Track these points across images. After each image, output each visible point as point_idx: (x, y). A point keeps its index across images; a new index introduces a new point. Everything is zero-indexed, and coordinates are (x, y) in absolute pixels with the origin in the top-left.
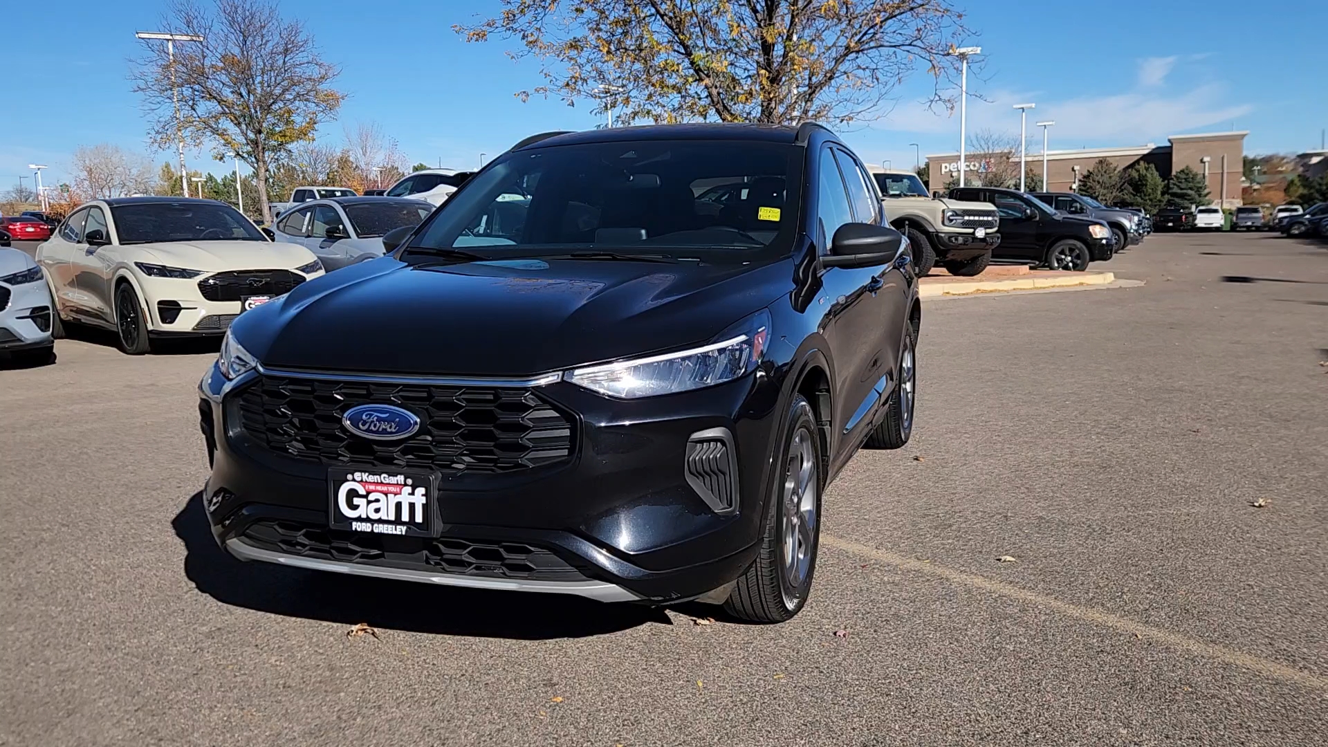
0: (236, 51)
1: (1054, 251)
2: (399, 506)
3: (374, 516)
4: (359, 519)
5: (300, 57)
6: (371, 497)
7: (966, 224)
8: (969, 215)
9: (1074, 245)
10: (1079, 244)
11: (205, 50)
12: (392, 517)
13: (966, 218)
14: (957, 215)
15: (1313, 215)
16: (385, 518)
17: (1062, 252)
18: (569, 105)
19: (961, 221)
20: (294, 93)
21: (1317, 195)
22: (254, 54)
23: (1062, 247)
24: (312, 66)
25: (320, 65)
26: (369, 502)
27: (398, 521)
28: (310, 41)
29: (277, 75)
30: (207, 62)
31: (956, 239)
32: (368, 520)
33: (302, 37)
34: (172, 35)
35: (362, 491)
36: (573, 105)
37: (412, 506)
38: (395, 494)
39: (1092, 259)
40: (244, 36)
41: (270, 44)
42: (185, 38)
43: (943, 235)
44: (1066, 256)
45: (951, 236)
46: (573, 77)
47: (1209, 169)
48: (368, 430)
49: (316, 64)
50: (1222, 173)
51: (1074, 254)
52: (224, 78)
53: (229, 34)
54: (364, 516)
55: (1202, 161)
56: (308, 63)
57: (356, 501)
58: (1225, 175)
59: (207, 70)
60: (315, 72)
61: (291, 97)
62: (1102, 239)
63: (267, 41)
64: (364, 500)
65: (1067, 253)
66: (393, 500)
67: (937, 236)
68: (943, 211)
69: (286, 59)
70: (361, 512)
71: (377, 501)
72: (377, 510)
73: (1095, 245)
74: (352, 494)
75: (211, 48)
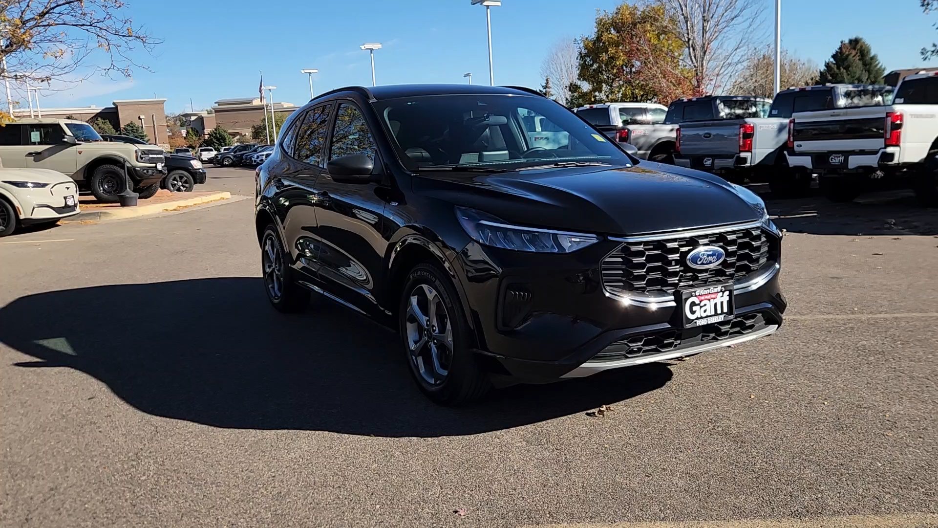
1: (169, 179)
2: (716, 305)
3: (704, 315)
4: (697, 318)
6: (702, 304)
7: (151, 161)
8: (152, 154)
9: (183, 174)
10: (186, 173)
12: (713, 313)
13: (151, 156)
14: (145, 154)
15: (235, 152)
16: (709, 314)
17: (175, 179)
19: (148, 158)
21: (215, 141)
23: (174, 176)
26: (701, 307)
27: (716, 314)
31: (147, 172)
32: (702, 318)
35: (697, 302)
37: (722, 303)
38: (714, 299)
39: (195, 183)
43: (139, 169)
44: (177, 181)
45: (143, 168)
47: (145, 124)
48: (702, 264)
50: (154, 126)
51: (183, 180)
54: (699, 316)
55: (139, 118)
57: (695, 308)
58: (156, 127)
62: (199, 169)
64: (699, 307)
65: (178, 180)
66: (713, 302)
67: (134, 169)
68: (136, 152)
70: (697, 315)
71: (705, 305)
72: (705, 311)
73: (196, 173)
74: (693, 304)
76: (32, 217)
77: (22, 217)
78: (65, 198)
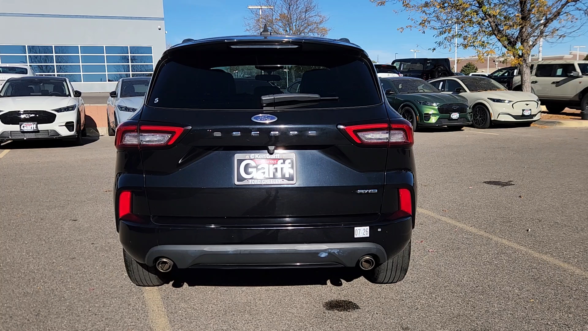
0: (286, 12)
5: (312, 14)
11: (273, 12)
18: (422, 33)
20: (309, 30)
22: (293, 12)
24: (317, 17)
25: (320, 16)
28: (317, 6)
29: (302, 22)
30: (274, 18)
33: (313, 4)
34: (261, 6)
36: (424, 33)
40: (289, 5)
41: (300, 8)
42: (266, 7)
46: (423, 20)
49: (319, 16)
52: (280, 24)
53: (284, 5)
56: (315, 16)
59: (274, 21)
60: (317, 19)
61: (307, 31)
63: (299, 7)
69: (306, 15)
75: (276, 11)
76: (498, 119)
77: (492, 119)
78: (523, 110)
